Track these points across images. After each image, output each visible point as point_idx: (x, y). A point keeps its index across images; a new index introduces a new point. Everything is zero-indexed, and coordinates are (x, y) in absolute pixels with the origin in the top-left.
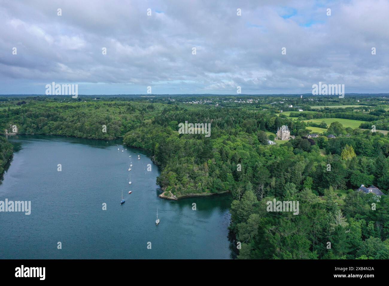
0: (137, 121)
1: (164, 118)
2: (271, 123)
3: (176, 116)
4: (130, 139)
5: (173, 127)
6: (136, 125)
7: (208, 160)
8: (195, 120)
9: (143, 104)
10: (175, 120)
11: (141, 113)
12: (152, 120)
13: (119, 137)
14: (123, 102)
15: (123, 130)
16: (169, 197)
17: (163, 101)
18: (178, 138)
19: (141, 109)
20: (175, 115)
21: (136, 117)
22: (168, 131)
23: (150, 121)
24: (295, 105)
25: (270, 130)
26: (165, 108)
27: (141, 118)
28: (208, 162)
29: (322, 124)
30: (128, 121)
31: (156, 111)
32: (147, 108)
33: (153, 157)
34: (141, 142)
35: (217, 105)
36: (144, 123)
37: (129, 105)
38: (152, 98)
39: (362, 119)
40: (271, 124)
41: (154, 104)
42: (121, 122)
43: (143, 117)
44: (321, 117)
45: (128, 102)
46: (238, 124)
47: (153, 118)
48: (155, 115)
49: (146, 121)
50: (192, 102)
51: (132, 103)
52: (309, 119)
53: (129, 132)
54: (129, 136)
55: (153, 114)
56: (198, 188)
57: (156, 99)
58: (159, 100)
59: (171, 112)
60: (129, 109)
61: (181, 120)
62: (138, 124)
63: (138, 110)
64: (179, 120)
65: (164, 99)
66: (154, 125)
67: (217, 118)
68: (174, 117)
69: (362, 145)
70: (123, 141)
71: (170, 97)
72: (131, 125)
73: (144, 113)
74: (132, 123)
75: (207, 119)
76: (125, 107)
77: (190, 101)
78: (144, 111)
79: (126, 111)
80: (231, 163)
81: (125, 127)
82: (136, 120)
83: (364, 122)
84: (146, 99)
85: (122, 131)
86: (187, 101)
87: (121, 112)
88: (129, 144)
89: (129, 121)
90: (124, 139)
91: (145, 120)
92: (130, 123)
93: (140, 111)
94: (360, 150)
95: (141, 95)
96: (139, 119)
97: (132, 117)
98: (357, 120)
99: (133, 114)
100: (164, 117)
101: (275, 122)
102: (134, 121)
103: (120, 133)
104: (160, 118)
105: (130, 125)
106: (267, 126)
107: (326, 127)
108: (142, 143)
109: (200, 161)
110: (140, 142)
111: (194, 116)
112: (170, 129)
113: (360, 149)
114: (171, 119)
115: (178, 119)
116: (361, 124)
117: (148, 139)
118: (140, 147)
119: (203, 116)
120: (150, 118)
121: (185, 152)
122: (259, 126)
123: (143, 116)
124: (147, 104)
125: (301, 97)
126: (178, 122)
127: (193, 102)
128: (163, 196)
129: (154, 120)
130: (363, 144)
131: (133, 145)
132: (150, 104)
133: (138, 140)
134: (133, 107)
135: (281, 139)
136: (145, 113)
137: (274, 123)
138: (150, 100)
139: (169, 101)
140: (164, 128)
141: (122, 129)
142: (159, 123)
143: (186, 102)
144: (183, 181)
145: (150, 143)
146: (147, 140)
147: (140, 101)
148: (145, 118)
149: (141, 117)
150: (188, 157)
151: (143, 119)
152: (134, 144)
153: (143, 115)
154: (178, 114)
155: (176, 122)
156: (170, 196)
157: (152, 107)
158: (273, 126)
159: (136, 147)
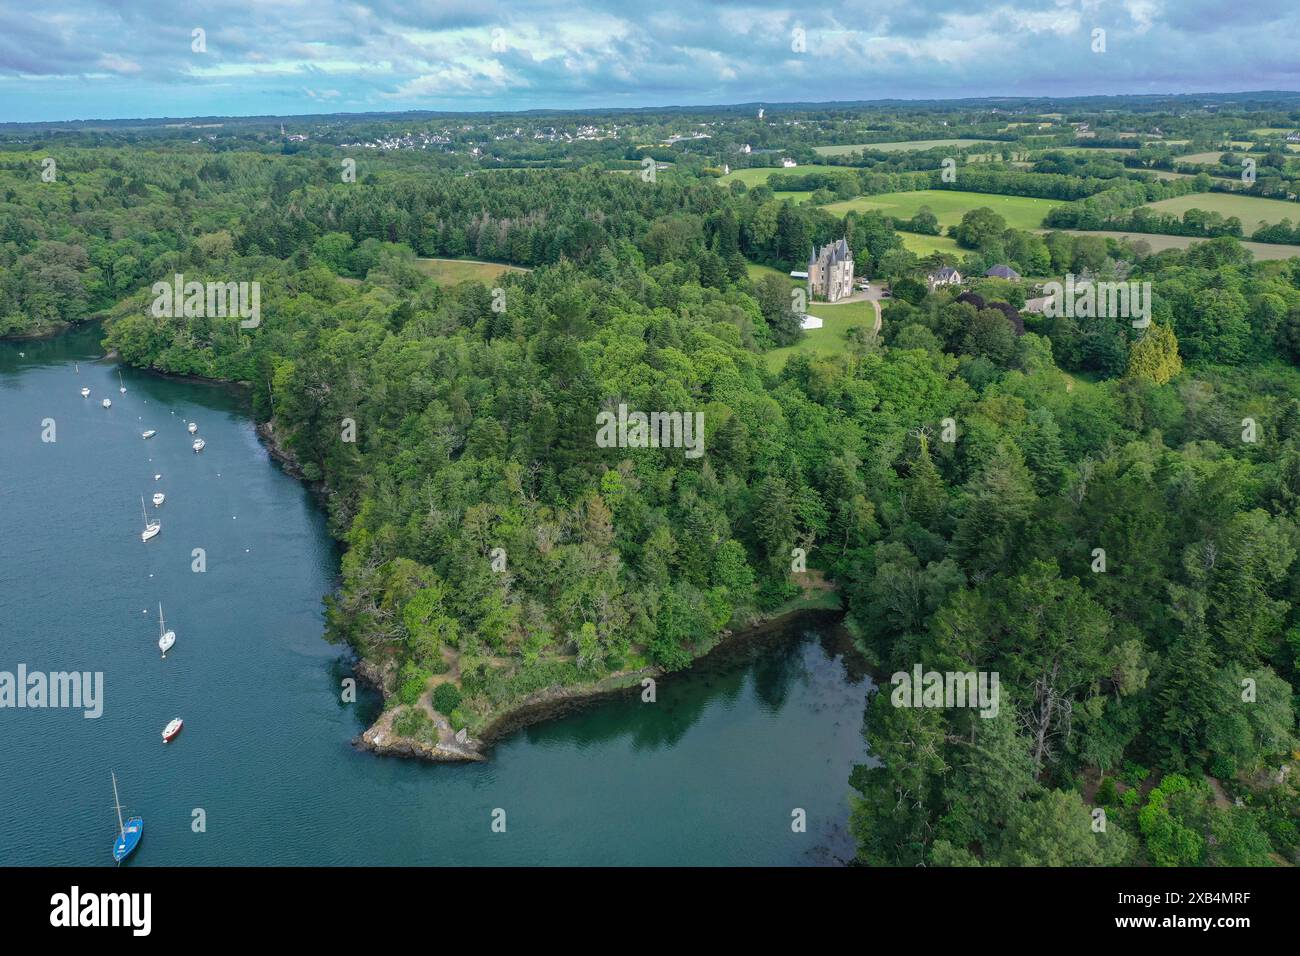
0: (164, 240)
1: (285, 224)
2: (762, 225)
3: (339, 211)
4: (135, 334)
5: (336, 261)
6: (157, 261)
7: (600, 475)
8: (430, 227)
9: (181, 157)
10: (336, 229)
11: (177, 198)
12: (232, 235)
13: (82, 322)
14: (86, 154)
15: (96, 284)
16: (426, 746)
17: (262, 142)
18: (390, 333)
19: (176, 184)
20: (333, 206)
21: (155, 218)
22: (317, 287)
23: (224, 237)
24: (760, 144)
25: (756, 255)
26: (279, 173)
27: (178, 225)
28: (606, 486)
29: (918, 217)
30: (116, 240)
31: (243, 189)
32: (202, 175)
33: (270, 426)
34: (195, 347)
35: (475, 151)
36: (196, 247)
37: (115, 165)
38: (212, 131)
39: (1025, 189)
40: (762, 231)
41: (228, 157)
42: (83, 250)
43: (190, 219)
44: (884, 187)
45: (111, 153)
46: (627, 239)
47: (236, 220)
48: (240, 205)
49: (205, 241)
50: (376, 143)
51: (128, 157)
52: (845, 199)
53: (128, 302)
54: (131, 319)
55: (230, 201)
56: (583, 654)
57: (230, 135)
58: (245, 138)
59: (309, 188)
60: (116, 183)
61: (368, 228)
62: (171, 255)
63: (158, 185)
64: (358, 226)
65: (261, 135)
66: (248, 260)
67: (525, 211)
68: (330, 215)
69: (1206, 320)
70: (103, 343)
71: (286, 128)
72: (137, 262)
73: (187, 199)
74: (139, 247)
75: (481, 218)
76: (97, 174)
77: (366, 140)
78: (186, 192)
79: (105, 195)
80: (720, 477)
81: (109, 271)
82: (155, 235)
83: (1058, 205)
84: (188, 135)
85: (95, 292)
86: (356, 140)
87: (81, 200)
88: (137, 361)
89: (122, 243)
90: (106, 337)
91: (197, 232)
92: (128, 251)
93: (169, 190)
94: (1198, 341)
95: (167, 120)
96: (170, 230)
97: (135, 220)
98: (1007, 194)
99: (138, 208)
100: (287, 215)
101: (779, 223)
102: (146, 242)
103: (86, 298)
104: (268, 221)
105: (129, 259)
106: (744, 242)
107: (935, 228)
108: (202, 352)
109: (558, 481)
110: (189, 347)
111: (421, 209)
112: (325, 272)
113: (1196, 336)
114: (319, 224)
115: (351, 224)
116: (1051, 211)
117: (227, 333)
118: (192, 374)
119: (457, 207)
120: (222, 224)
121: (451, 424)
122: (716, 240)
123: (188, 212)
124: (201, 159)
125: (761, 115)
126: (353, 236)
127: (379, 145)
128: (387, 743)
129: (241, 234)
130: (1210, 312)
131: (157, 363)
132: (213, 157)
133: (178, 338)
134: (134, 176)
135: (825, 299)
136: (192, 197)
137: (774, 226)
138: (205, 140)
139: (285, 140)
140: (298, 275)
141: (93, 280)
142: (267, 249)
143: (352, 142)
144: (488, 621)
145: (242, 350)
146: (223, 340)
147: (166, 145)
148: (196, 224)
149: (179, 218)
150: (479, 459)
151: (191, 229)
152: (163, 359)
153: (183, 208)
154: (346, 201)
155: (346, 238)
156: (435, 739)
157: (222, 173)
158: (772, 241)
159: (170, 374)
